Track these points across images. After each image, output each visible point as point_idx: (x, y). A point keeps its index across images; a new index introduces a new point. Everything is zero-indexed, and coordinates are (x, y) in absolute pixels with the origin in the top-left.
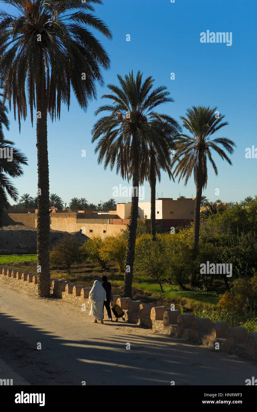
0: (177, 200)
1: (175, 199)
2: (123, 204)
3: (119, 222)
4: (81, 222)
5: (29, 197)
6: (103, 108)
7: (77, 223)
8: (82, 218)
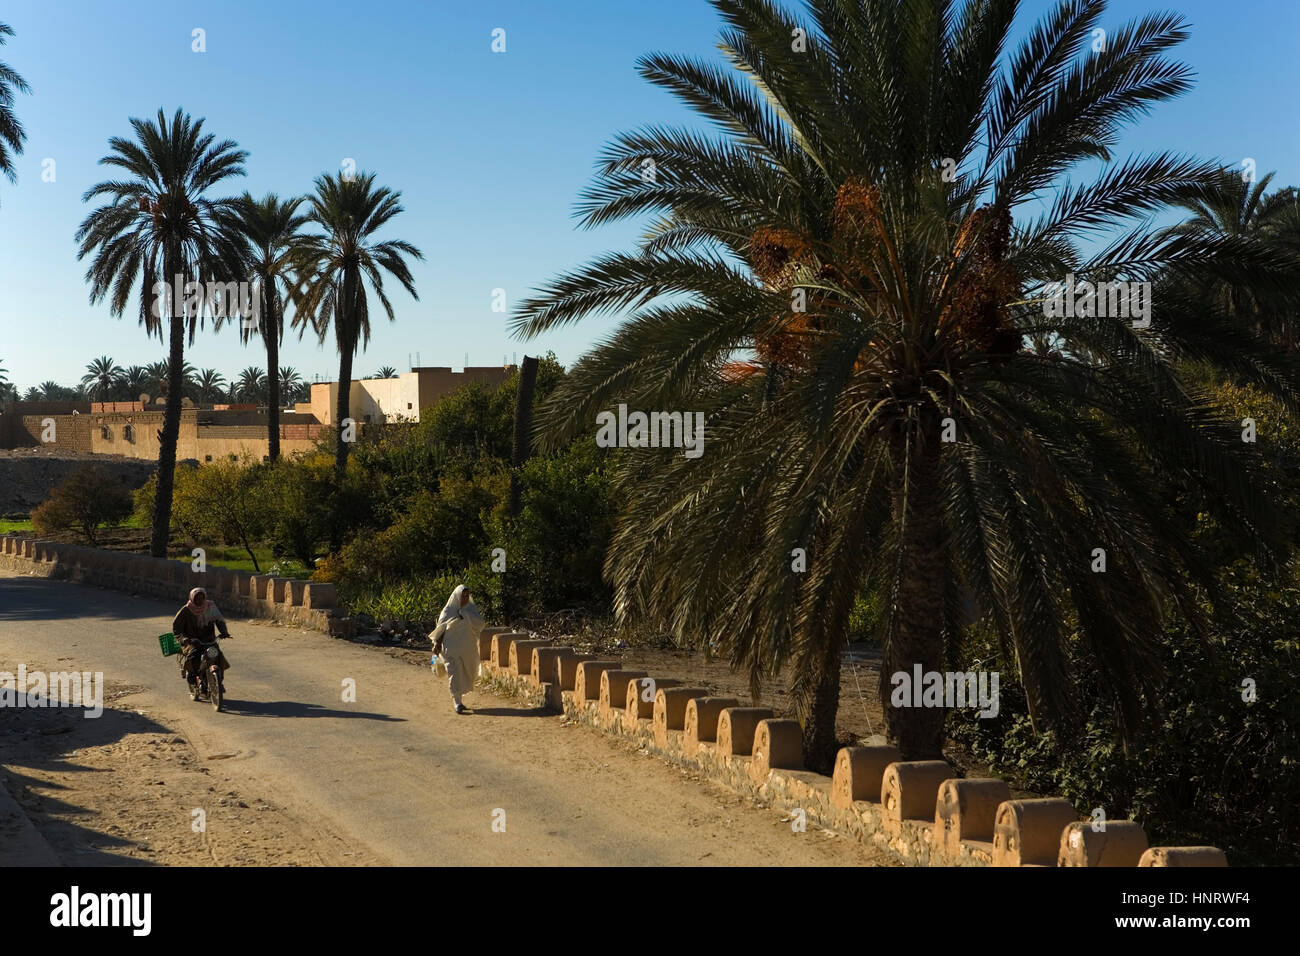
0: (462, 371)
1: (457, 368)
2: (326, 384)
3: (300, 432)
4: (209, 436)
5: (112, 367)
6: (103, 186)
7: (198, 437)
8: (212, 424)
